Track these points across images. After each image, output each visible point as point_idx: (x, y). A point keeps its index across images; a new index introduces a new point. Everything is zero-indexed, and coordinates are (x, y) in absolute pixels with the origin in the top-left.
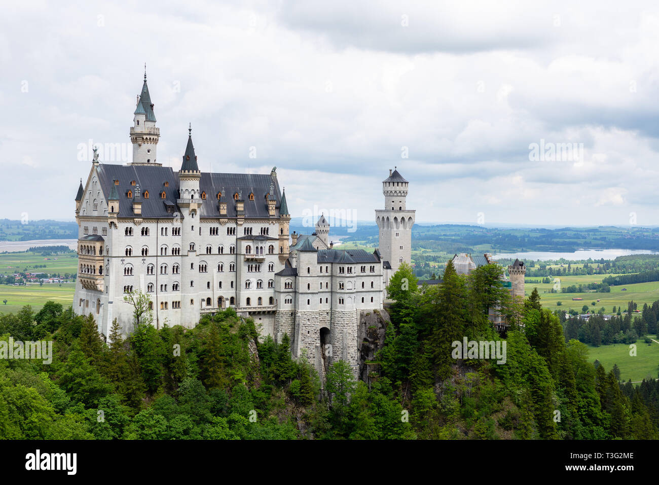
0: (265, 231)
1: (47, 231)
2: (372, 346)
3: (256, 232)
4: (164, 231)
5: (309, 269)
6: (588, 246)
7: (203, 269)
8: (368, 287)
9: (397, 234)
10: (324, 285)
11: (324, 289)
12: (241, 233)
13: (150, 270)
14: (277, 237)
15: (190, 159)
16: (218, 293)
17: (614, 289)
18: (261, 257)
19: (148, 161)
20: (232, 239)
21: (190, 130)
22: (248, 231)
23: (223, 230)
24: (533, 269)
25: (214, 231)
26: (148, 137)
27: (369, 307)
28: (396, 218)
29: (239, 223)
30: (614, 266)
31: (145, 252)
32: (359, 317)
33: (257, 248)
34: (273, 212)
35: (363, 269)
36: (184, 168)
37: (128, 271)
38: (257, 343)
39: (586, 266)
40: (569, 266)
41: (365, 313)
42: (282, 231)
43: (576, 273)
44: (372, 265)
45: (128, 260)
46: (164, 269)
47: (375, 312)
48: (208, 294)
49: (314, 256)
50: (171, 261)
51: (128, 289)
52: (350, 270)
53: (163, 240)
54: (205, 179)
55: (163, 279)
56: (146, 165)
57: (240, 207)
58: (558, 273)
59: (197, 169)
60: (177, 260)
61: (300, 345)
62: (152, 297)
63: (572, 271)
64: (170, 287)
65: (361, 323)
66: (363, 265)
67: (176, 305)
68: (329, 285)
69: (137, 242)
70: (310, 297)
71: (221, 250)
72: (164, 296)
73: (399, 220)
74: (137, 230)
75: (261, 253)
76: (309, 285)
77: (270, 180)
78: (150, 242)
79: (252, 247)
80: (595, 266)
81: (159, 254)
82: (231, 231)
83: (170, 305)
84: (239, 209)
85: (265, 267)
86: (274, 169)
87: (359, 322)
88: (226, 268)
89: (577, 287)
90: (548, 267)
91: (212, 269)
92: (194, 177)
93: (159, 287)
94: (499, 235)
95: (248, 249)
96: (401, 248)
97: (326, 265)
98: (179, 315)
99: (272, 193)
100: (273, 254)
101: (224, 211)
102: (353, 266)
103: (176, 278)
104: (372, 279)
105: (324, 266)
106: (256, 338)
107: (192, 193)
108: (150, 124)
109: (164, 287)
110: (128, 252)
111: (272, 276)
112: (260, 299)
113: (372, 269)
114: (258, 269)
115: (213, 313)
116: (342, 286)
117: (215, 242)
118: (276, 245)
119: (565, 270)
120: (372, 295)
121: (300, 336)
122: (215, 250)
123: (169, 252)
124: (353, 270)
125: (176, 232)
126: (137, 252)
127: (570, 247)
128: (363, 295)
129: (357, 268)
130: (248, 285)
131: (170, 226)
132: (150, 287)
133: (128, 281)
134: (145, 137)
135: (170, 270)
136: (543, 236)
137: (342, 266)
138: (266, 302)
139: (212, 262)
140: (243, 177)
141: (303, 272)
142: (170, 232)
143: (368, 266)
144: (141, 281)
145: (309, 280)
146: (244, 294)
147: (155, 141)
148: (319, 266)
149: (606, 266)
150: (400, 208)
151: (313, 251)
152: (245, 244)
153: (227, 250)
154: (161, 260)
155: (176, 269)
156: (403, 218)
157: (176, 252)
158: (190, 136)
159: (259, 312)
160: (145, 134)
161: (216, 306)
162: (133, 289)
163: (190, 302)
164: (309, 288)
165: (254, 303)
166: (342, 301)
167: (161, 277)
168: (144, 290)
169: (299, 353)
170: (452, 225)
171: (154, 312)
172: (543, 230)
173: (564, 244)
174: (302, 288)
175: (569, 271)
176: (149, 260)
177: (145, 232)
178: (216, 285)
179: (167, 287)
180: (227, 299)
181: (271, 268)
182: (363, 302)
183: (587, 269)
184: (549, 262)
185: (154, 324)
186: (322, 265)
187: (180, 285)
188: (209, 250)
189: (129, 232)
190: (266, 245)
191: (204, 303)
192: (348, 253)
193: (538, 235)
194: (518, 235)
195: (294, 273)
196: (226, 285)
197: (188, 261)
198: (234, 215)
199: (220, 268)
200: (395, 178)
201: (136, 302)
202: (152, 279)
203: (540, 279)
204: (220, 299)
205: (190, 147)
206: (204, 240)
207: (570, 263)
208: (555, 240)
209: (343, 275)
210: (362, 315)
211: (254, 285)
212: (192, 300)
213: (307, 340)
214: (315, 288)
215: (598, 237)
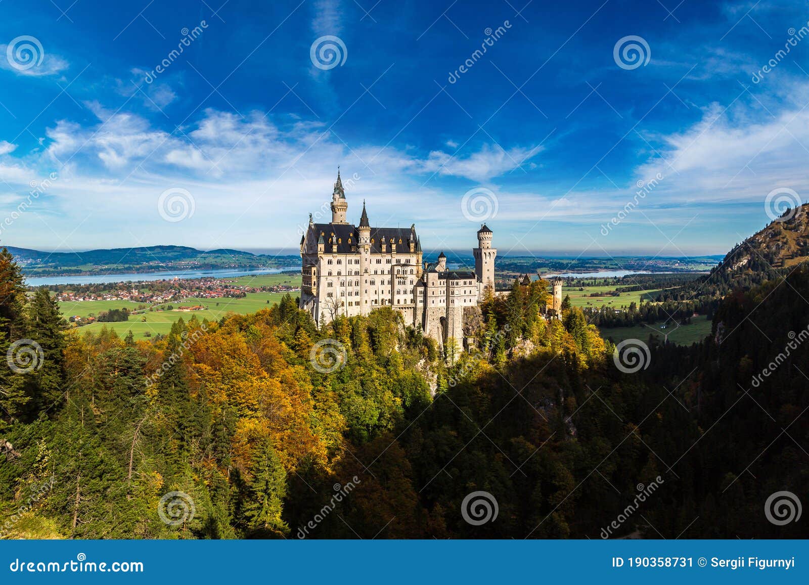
0: (408, 261)
1: (291, 262)
2: (471, 328)
3: (403, 262)
4: (350, 262)
5: (433, 283)
6: (607, 268)
7: (372, 283)
8: (467, 293)
9: (486, 263)
10: (442, 292)
11: (442, 294)
12: (394, 263)
13: (342, 284)
14: (415, 264)
15: (364, 220)
16: (381, 297)
17: (622, 294)
18: (405, 276)
19: (341, 221)
20: (389, 266)
21: (364, 203)
22: (398, 261)
23: (384, 260)
24: (573, 283)
25: (379, 262)
26: (341, 208)
27: (468, 304)
28: (485, 253)
29: (393, 256)
30: (622, 280)
31: (339, 274)
32: (463, 310)
33: (404, 271)
34: (412, 250)
35: (465, 283)
36: (361, 225)
37: (330, 285)
38: (404, 325)
39: (605, 281)
40: (595, 282)
41: (466, 308)
42: (418, 261)
43: (599, 285)
44: (470, 280)
45: (329, 278)
46: (350, 284)
47: (472, 307)
48: (376, 297)
49: (437, 274)
50: (354, 279)
51: (330, 295)
52: (457, 284)
53: (349, 267)
54: (373, 231)
55: (350, 289)
56: (339, 224)
57: (394, 247)
58: (588, 285)
59: (368, 226)
60: (358, 277)
61: (428, 327)
62: (343, 299)
63: (597, 283)
64: (354, 294)
65: (464, 314)
66: (465, 280)
67: (357, 303)
68: (445, 292)
69: (335, 268)
70: (434, 299)
71: (383, 272)
72: (350, 299)
73: (487, 254)
74: (335, 261)
75: (406, 273)
76: (433, 292)
77: (411, 231)
78: (341, 268)
79: (401, 271)
80: (611, 281)
81: (347, 274)
82: (388, 262)
83: (354, 304)
84: (393, 248)
85: (408, 282)
86: (414, 225)
87: (463, 314)
88: (386, 282)
89: (600, 293)
90: (582, 282)
91: (378, 282)
92: (366, 229)
93: (347, 293)
94: (553, 263)
95: (398, 271)
96: (488, 270)
97: (444, 280)
98: (359, 309)
99: (412, 239)
100: (412, 274)
101: (384, 250)
102: (459, 281)
103: (358, 288)
104: (471, 288)
105: (442, 281)
106: (403, 323)
107: (366, 239)
108: (342, 200)
109: (350, 294)
110: (330, 274)
111: (412, 287)
112: (405, 300)
113: (470, 283)
114: (404, 283)
115: (378, 308)
116: (453, 293)
117: (379, 267)
118: (415, 269)
119: (592, 283)
120: (470, 298)
121: (428, 321)
122: (379, 272)
123: (353, 274)
124: (459, 284)
125: (357, 262)
126: (335, 273)
127: (596, 269)
128: (465, 298)
129: (461, 282)
130: (399, 293)
131: (353, 257)
132: (342, 295)
133: (330, 290)
134: (339, 208)
135: (353, 284)
136: (580, 263)
137: (452, 281)
138: (409, 302)
139: (378, 280)
140: (395, 230)
141: (430, 284)
142: (353, 262)
143: (468, 281)
144: (337, 290)
145: (434, 289)
146: (396, 297)
147: (345, 210)
148: (439, 281)
149: (617, 281)
150: (488, 247)
151: (436, 272)
152: (396, 268)
153: (386, 272)
154: (349, 278)
155: (357, 284)
156: (489, 253)
157: (357, 273)
158: (364, 207)
159: (405, 308)
160: (339, 206)
161: (380, 304)
162: (333, 295)
163: (365, 302)
164: (433, 294)
165: (402, 302)
166: (453, 301)
167: (348, 288)
168: (339, 295)
169: (428, 331)
170: (525, 257)
171: (344, 308)
172: (579, 260)
173: (592, 267)
174: (429, 293)
175: (595, 283)
176: (342, 278)
177: (339, 262)
178: (380, 292)
179: (352, 293)
180: (386, 300)
181: (412, 282)
182: (465, 302)
183: (606, 282)
184: (582, 279)
185: (345, 314)
186: (441, 280)
187: (359, 292)
188: (376, 273)
189: (330, 262)
190: (408, 269)
191: (373, 303)
192: (456, 273)
193: (577, 262)
194: (565, 262)
195: (425, 285)
196: (386, 292)
197: (364, 278)
198: (389, 251)
199: (383, 283)
200: (485, 229)
201: (334, 301)
202: (344, 288)
203: (578, 288)
204: (382, 300)
205: (364, 213)
206: (373, 267)
207: (595, 279)
208: (587, 265)
209: (453, 286)
210: (464, 309)
211: (402, 292)
212: (366, 301)
213: (432, 324)
214: (437, 293)
215: (614, 263)
